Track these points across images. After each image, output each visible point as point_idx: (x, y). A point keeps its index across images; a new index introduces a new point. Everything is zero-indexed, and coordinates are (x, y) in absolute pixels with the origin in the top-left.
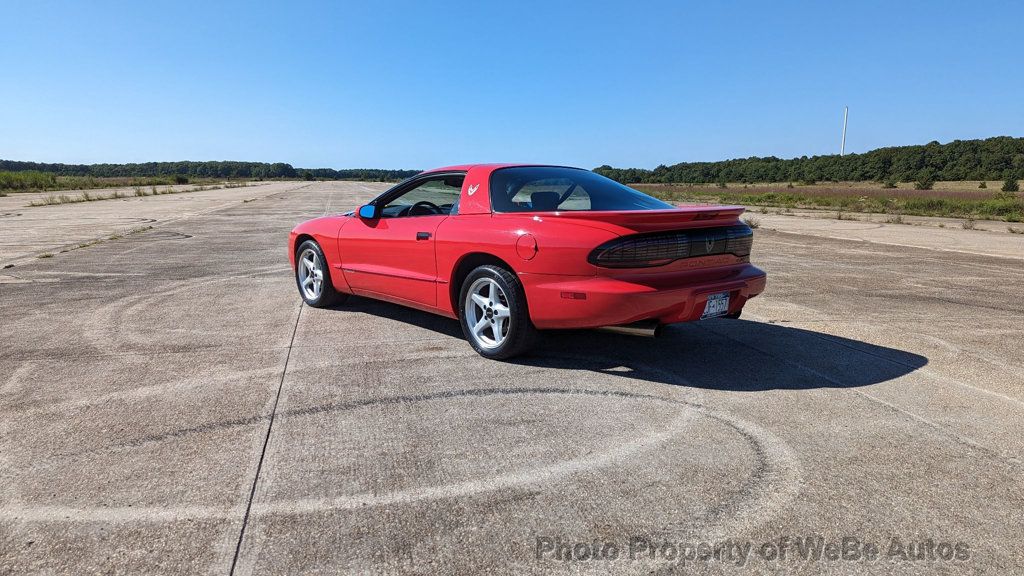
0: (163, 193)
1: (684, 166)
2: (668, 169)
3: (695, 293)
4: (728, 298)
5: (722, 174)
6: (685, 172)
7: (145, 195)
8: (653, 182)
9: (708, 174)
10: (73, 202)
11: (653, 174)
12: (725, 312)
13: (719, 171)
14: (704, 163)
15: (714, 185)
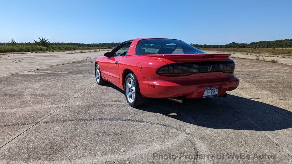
0: (102, 51)
1: (261, 42)
2: (255, 43)
3: (199, 87)
4: (218, 90)
5: (274, 45)
6: (261, 44)
7: (97, 51)
8: (249, 48)
9: (269, 45)
10: (78, 53)
11: (250, 45)
12: (217, 95)
13: (273, 44)
14: (268, 41)
15: (271, 48)
